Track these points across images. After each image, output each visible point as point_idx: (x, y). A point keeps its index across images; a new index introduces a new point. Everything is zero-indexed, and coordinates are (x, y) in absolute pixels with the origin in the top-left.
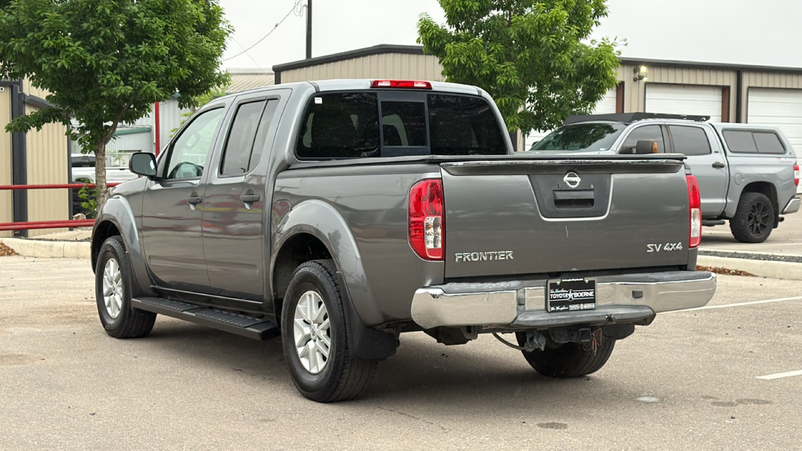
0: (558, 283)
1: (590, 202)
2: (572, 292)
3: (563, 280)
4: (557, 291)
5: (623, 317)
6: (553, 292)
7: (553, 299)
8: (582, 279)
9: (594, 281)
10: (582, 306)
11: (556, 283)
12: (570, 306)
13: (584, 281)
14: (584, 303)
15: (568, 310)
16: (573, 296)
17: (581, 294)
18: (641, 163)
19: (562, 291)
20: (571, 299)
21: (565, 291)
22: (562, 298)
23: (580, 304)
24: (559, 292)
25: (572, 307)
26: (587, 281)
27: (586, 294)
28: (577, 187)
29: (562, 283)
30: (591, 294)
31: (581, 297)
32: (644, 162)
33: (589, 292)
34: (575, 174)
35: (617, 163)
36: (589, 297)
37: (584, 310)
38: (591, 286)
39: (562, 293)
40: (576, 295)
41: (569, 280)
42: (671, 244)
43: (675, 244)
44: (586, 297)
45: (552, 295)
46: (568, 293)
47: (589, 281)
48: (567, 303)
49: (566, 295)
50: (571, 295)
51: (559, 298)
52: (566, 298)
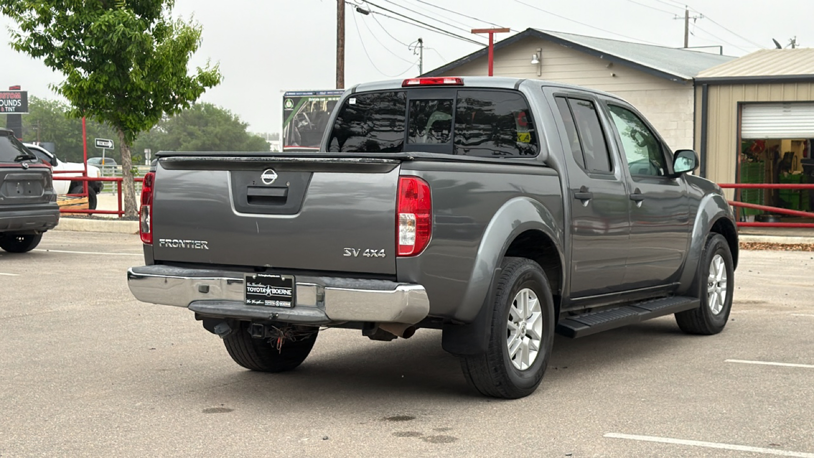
0: (254, 277)
1: (282, 200)
2: (270, 288)
3: (259, 275)
4: (254, 285)
6: (250, 285)
7: (250, 292)
8: (279, 276)
9: (291, 280)
10: (278, 303)
11: (252, 277)
13: (280, 278)
14: (280, 300)
15: (263, 305)
16: (271, 292)
17: (279, 291)
18: (331, 162)
19: (260, 285)
20: (269, 294)
21: (263, 286)
22: (260, 292)
23: (276, 300)
24: (256, 285)
25: (267, 302)
26: (283, 279)
27: (284, 292)
28: (271, 184)
29: (257, 277)
30: (289, 292)
31: (278, 294)
32: (335, 161)
33: (287, 290)
34: (273, 172)
35: (304, 161)
36: (286, 294)
37: (279, 307)
38: (288, 284)
39: (259, 287)
40: (274, 291)
41: (265, 276)
42: (372, 251)
43: (376, 251)
44: (283, 294)
45: (248, 288)
46: (266, 288)
47: (286, 279)
48: (264, 298)
49: (264, 291)
50: (268, 291)
51: (256, 292)
52: (263, 293)
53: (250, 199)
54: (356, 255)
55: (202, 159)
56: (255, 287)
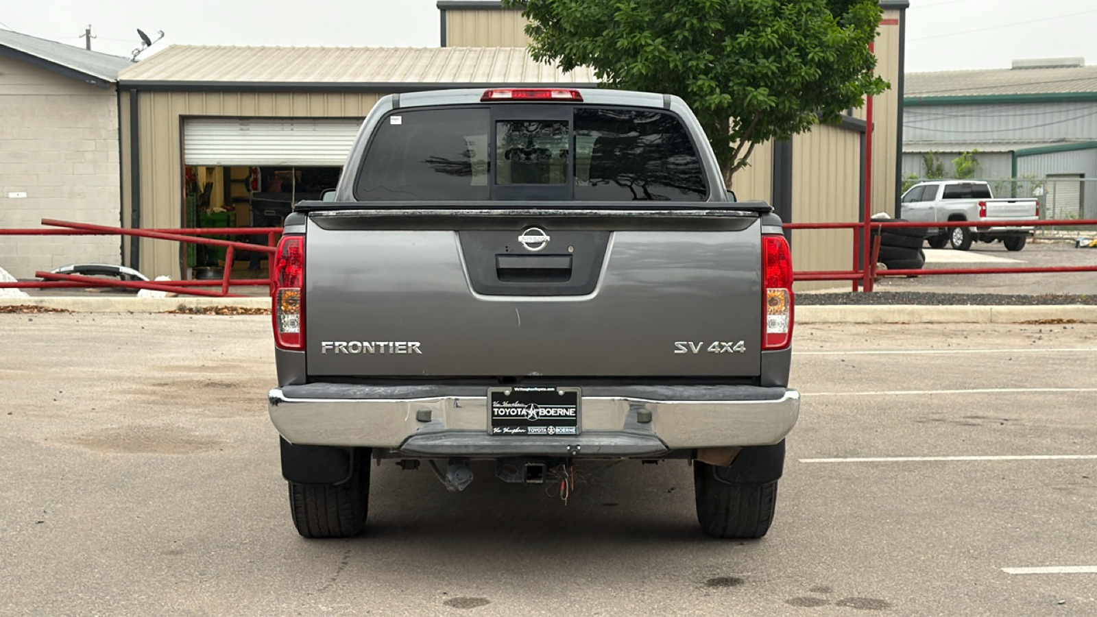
0: (507, 392)
1: (565, 273)
2: (536, 407)
3: (516, 389)
4: (505, 404)
5: (601, 451)
6: (498, 405)
7: (498, 415)
8: (553, 389)
9: (576, 393)
10: (551, 430)
11: (503, 393)
12: (529, 428)
13: (556, 393)
14: (555, 425)
15: (525, 434)
16: (538, 413)
18: (657, 216)
19: (516, 405)
20: (532, 418)
21: (522, 405)
22: (517, 415)
23: (548, 425)
24: (509, 405)
25: (532, 430)
26: (561, 393)
27: (562, 412)
28: (539, 251)
29: (513, 393)
30: (570, 412)
31: (551, 416)
32: (664, 214)
34: (542, 231)
35: (609, 215)
36: (566, 416)
37: (555, 435)
38: (570, 399)
39: (516, 408)
40: (544, 412)
41: (527, 390)
42: (724, 344)
43: (730, 344)
44: (560, 416)
46: (529, 408)
47: (566, 393)
48: (524, 423)
49: (524, 412)
50: (532, 412)
51: (510, 415)
52: (523, 416)
53: (502, 273)
54: (696, 351)
55: (413, 214)
56: (508, 408)
